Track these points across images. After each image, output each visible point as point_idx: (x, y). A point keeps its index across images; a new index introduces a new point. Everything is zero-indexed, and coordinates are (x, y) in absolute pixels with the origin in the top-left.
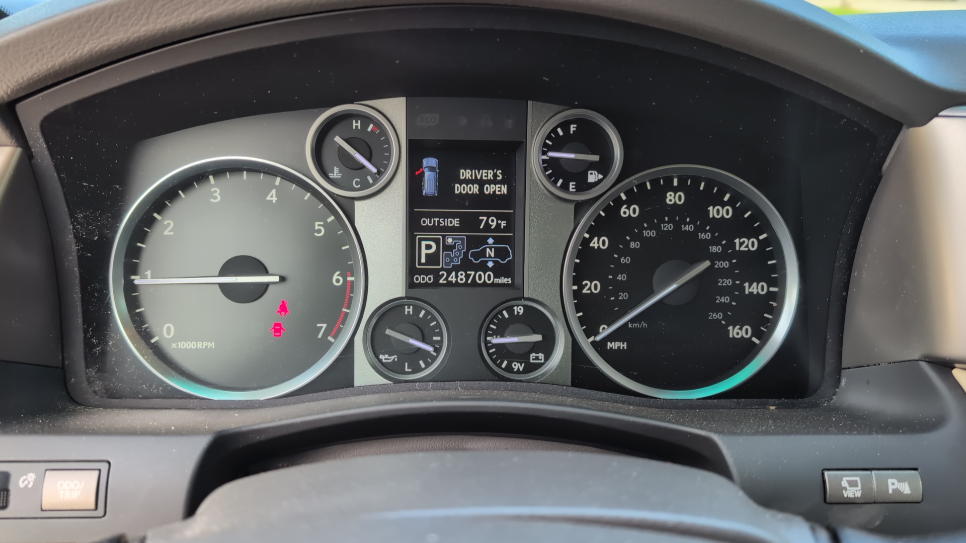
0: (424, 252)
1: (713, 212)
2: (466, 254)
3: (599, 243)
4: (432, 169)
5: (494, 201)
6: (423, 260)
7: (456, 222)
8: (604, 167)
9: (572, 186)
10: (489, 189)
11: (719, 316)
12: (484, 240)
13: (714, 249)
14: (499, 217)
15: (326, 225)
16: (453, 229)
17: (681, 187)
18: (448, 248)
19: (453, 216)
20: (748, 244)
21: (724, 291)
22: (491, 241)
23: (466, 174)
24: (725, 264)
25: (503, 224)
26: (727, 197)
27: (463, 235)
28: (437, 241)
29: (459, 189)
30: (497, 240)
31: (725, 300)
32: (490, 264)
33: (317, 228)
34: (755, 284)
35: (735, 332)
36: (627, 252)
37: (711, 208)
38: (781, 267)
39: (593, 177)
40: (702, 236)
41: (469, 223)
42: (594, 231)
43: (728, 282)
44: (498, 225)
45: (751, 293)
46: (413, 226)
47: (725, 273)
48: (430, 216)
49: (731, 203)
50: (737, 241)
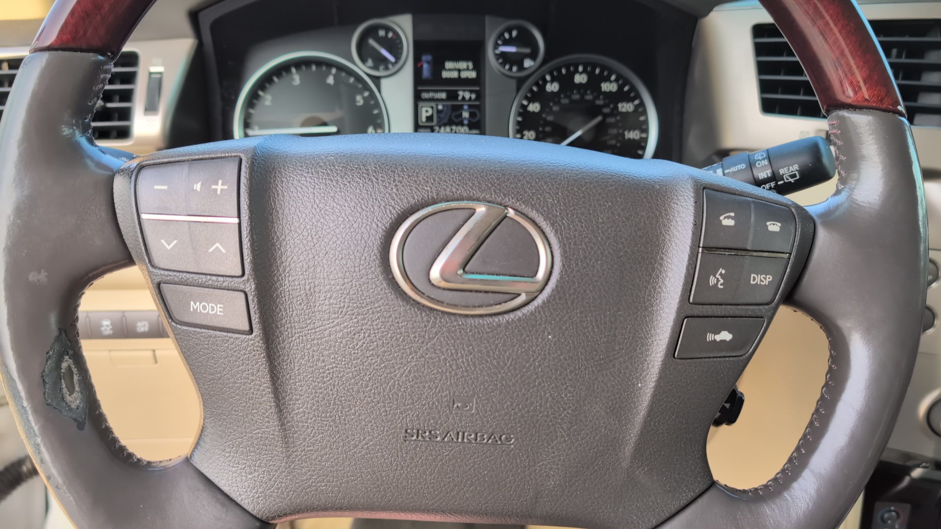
0: (424, 114)
1: (605, 87)
2: (450, 116)
3: (534, 107)
4: (428, 62)
5: (467, 82)
6: (424, 119)
7: (443, 95)
8: (533, 56)
9: (515, 69)
10: (464, 75)
12: (461, 107)
13: (606, 110)
14: (471, 92)
15: (364, 98)
16: (441, 100)
17: (585, 71)
18: (439, 112)
19: (442, 91)
20: (627, 107)
21: (612, 137)
22: (466, 107)
23: (449, 65)
24: (613, 120)
25: (473, 96)
26: (613, 78)
27: (449, 103)
28: (432, 107)
29: (445, 75)
30: (470, 106)
31: (613, 143)
32: (466, 122)
33: (358, 99)
34: (631, 132)
36: (551, 112)
37: (603, 85)
38: (646, 122)
39: (528, 63)
40: (598, 102)
41: (453, 96)
42: (531, 100)
43: (615, 131)
44: (470, 98)
45: (629, 139)
46: (418, 98)
47: (612, 125)
48: (428, 91)
49: (616, 80)
50: (620, 105)
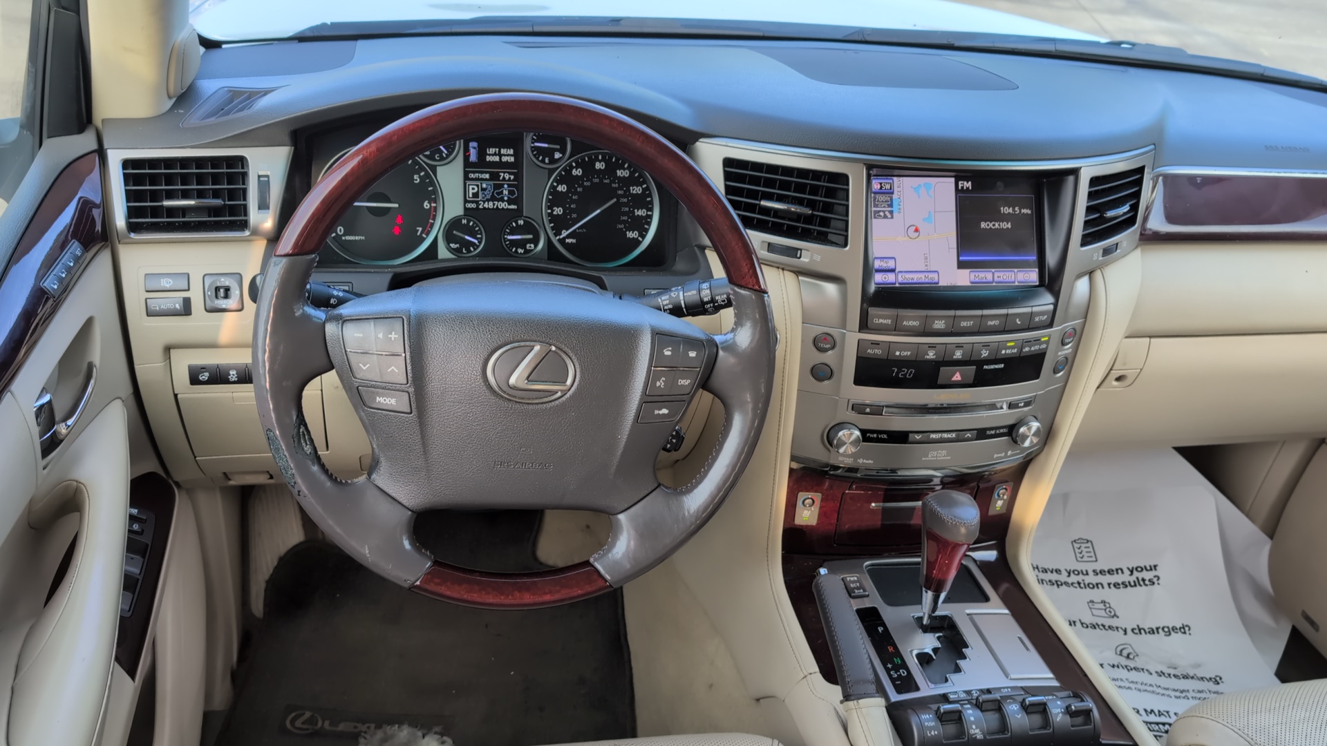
0: (471, 191)
1: (619, 173)
2: (493, 193)
3: (562, 188)
4: (474, 148)
5: (507, 165)
6: (471, 196)
7: (487, 176)
8: (563, 151)
9: (547, 160)
10: (504, 159)
11: (622, 226)
12: (502, 186)
13: (620, 192)
14: (510, 173)
15: (420, 177)
16: (486, 180)
17: (603, 160)
18: (483, 190)
19: (486, 172)
20: (637, 190)
21: (625, 214)
22: (506, 186)
23: (492, 151)
24: (625, 200)
25: (512, 177)
26: (626, 166)
27: (492, 183)
28: (478, 186)
29: (489, 158)
30: (509, 186)
31: (625, 218)
32: (506, 198)
33: (415, 178)
34: (640, 210)
35: (630, 235)
36: (576, 193)
37: (618, 171)
38: (651, 202)
39: (557, 155)
40: (614, 185)
41: (495, 176)
42: (559, 182)
43: (627, 209)
44: (510, 178)
45: (638, 215)
46: (466, 178)
47: (625, 205)
48: (474, 172)
49: (629, 168)
50: (631, 188)
